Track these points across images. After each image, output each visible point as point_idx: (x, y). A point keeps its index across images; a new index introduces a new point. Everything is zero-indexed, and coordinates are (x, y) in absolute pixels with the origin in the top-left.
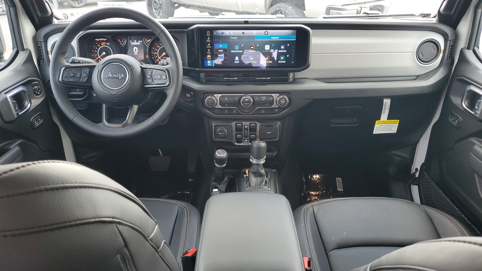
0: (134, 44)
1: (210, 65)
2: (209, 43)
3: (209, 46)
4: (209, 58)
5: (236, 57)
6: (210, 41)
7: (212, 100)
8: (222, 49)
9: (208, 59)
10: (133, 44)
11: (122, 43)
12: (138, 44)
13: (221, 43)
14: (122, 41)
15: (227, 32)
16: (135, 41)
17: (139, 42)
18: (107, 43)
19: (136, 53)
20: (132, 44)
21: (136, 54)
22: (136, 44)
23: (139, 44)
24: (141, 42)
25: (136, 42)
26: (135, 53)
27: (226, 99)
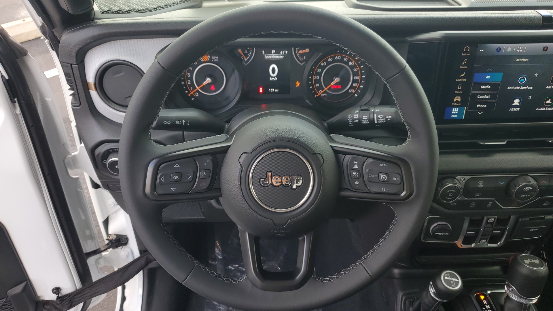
0: (271, 57)
1: (456, 116)
2: (463, 71)
3: (462, 78)
4: (457, 102)
5: (515, 99)
6: (466, 67)
7: (453, 190)
8: (489, 84)
9: (455, 104)
10: (269, 57)
11: (246, 55)
12: (279, 57)
13: (490, 71)
14: (246, 52)
15: (508, 48)
16: (273, 51)
17: (281, 53)
18: (213, 57)
19: (274, 77)
20: (266, 57)
21: (273, 79)
22: (275, 57)
23: (282, 57)
24: (285, 53)
25: (274, 53)
26: (272, 77)
27: (481, 185)
